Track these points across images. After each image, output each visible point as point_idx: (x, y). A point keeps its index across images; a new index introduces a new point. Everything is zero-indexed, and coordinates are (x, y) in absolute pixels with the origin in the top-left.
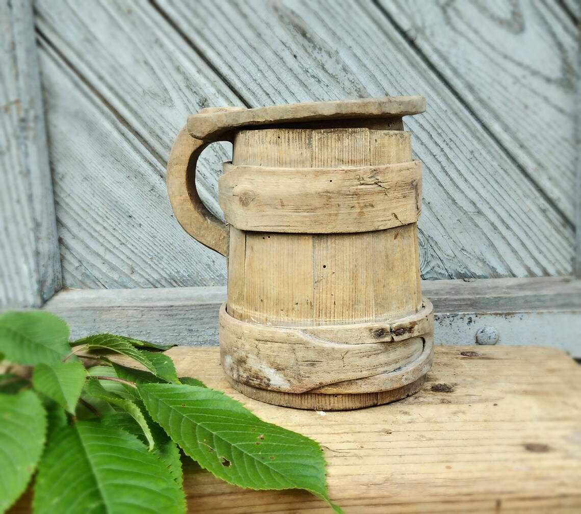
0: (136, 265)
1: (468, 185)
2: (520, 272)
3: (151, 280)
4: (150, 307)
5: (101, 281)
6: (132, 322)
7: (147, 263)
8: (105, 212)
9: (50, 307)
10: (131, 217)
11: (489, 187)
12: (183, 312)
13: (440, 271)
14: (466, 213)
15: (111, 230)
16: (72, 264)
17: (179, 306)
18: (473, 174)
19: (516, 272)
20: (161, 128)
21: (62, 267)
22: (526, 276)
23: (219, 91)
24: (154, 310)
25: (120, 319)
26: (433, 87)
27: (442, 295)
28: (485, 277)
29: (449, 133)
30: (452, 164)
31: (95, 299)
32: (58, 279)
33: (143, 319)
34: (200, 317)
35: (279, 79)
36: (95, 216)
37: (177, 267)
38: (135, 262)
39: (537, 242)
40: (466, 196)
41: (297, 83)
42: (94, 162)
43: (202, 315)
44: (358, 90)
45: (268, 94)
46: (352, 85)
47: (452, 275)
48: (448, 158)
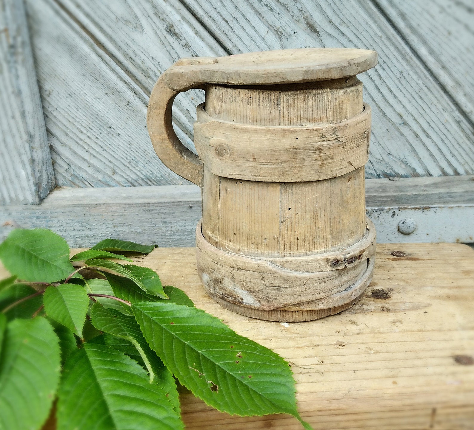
0: (117, 168)
1: (397, 100)
2: (435, 172)
3: (130, 180)
4: (131, 204)
5: (88, 180)
6: (116, 216)
7: (125, 166)
8: (88, 124)
9: (47, 203)
10: (110, 127)
11: (414, 102)
12: (158, 208)
13: (370, 171)
14: (393, 124)
15: (94, 139)
16: (62, 167)
17: (155, 203)
18: (401, 91)
19: (432, 172)
20: (134, 51)
21: (54, 169)
22: (440, 176)
23: (183, 18)
24: (134, 207)
25: (106, 214)
26: (370, 15)
27: (372, 192)
28: (407, 177)
29: (383, 55)
30: (385, 83)
31: (84, 197)
32: (51, 180)
33: (125, 214)
34: (172, 212)
35: (236, 7)
36: (80, 127)
37: (151, 169)
38: (116, 165)
39: (451, 148)
40: (394, 110)
41: (252, 12)
42: (77, 81)
43: (175, 210)
44: (306, 17)
45: (226, 21)
46: (301, 13)
47: (380, 175)
48: (381, 78)
